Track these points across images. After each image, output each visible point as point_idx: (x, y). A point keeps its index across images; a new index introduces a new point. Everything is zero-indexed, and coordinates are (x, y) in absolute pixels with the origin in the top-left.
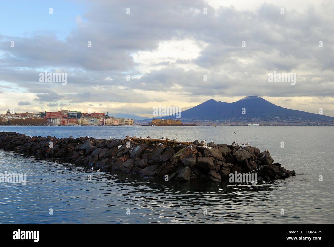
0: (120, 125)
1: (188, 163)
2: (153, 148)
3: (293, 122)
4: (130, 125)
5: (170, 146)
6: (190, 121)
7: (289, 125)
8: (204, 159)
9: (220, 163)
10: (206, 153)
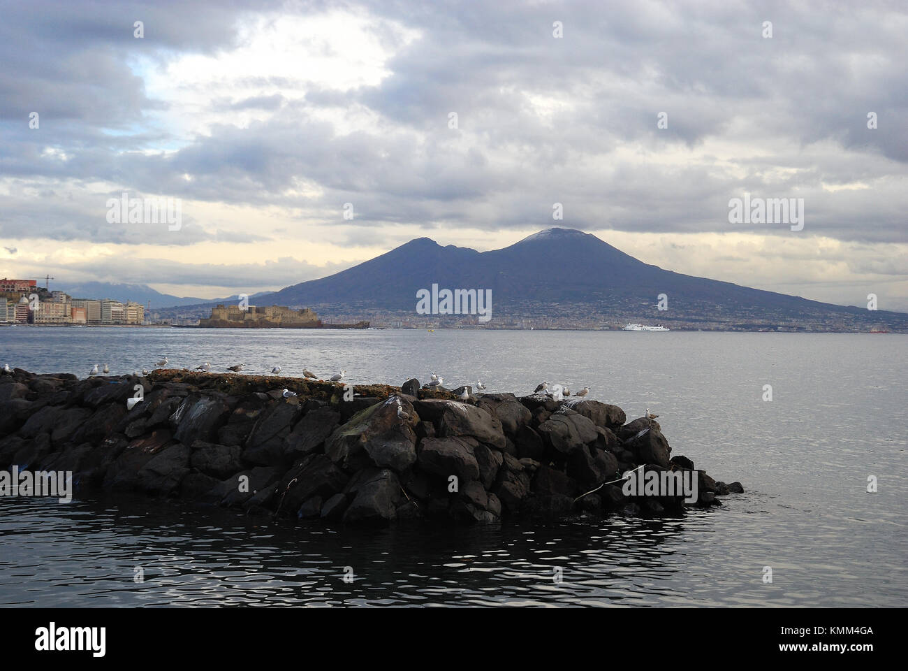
0: (95, 323)
1: (389, 460)
2: (257, 408)
3: (697, 318)
4: (133, 324)
5: (320, 398)
6: (349, 311)
7: (684, 329)
8: (442, 443)
9: (498, 457)
10: (448, 423)
